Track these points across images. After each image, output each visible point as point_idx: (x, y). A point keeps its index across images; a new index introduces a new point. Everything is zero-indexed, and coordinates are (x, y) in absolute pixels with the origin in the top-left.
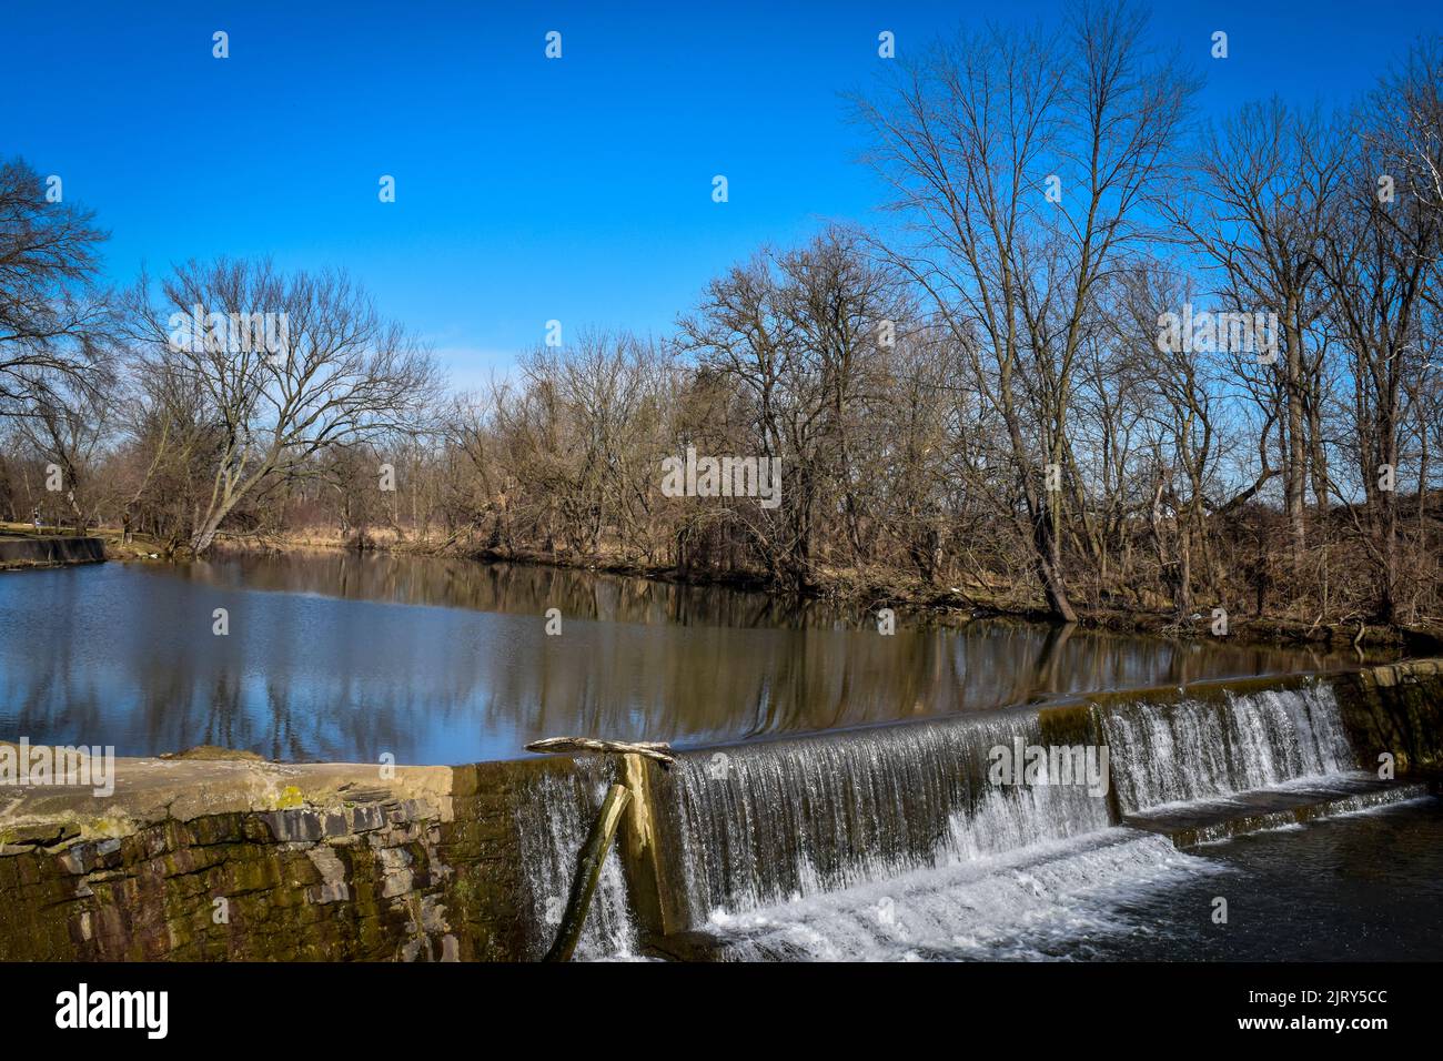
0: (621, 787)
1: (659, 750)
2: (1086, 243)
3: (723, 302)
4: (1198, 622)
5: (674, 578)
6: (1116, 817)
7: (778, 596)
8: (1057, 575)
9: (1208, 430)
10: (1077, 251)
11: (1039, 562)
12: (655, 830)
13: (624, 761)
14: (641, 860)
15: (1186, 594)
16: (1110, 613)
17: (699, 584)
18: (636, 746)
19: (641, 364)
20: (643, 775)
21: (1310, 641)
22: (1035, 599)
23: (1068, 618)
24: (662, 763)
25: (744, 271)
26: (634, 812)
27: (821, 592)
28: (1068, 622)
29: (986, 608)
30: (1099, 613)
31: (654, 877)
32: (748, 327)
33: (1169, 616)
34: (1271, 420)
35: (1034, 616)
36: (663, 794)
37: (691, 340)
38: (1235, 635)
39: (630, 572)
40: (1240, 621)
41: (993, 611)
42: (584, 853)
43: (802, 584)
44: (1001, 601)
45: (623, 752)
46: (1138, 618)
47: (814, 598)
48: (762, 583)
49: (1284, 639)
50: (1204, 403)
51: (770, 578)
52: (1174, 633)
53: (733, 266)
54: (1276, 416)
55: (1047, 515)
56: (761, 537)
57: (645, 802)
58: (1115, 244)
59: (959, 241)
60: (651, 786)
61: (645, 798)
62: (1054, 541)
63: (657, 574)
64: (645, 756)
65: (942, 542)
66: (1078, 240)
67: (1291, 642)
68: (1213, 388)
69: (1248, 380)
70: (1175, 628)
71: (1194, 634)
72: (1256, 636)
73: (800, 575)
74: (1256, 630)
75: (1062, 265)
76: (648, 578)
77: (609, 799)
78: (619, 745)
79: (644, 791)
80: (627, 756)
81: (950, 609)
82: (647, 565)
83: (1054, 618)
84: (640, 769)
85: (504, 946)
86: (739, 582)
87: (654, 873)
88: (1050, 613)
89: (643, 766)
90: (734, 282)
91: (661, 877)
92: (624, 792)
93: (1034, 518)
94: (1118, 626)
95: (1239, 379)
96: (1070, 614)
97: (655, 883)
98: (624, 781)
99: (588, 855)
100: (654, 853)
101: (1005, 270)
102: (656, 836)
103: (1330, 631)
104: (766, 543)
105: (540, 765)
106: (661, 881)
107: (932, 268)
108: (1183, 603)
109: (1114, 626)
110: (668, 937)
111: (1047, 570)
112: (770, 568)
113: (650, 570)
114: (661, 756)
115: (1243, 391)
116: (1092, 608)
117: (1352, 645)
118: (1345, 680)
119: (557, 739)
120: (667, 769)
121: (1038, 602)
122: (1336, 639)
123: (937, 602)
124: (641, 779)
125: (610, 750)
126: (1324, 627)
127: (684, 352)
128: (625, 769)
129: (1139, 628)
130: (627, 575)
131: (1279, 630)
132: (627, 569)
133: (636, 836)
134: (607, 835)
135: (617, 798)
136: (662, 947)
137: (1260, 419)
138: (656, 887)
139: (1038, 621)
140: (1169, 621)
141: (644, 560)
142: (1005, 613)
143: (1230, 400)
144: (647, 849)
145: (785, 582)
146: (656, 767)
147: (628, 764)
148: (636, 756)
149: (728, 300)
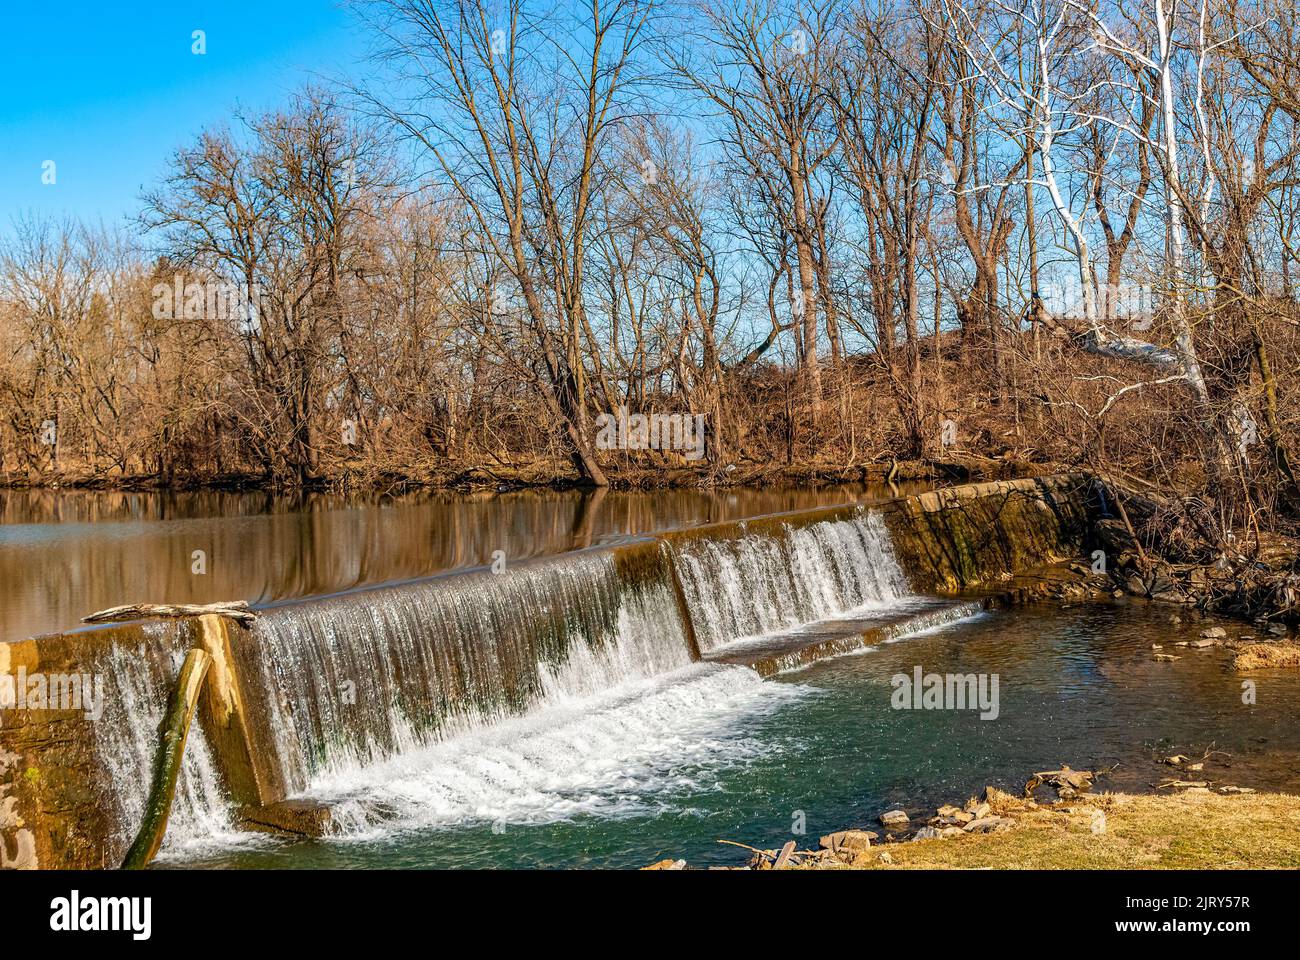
0: (200, 652)
1: (236, 609)
2: (592, 87)
3: (191, 174)
4: (732, 473)
5: (155, 486)
6: (696, 655)
7: (280, 493)
8: (585, 438)
9: (717, 287)
10: (583, 98)
11: (565, 426)
12: (242, 695)
13: (199, 624)
14: (229, 728)
15: (718, 447)
16: (642, 472)
17: (186, 489)
18: (211, 607)
19: (92, 253)
20: (223, 636)
21: (845, 481)
22: (562, 468)
23: (599, 482)
24: (242, 622)
25: (213, 135)
26: (216, 678)
27: (329, 482)
28: (601, 486)
29: (512, 481)
30: (629, 474)
31: (245, 744)
32: (223, 199)
33: (704, 471)
34: (778, 274)
35: (561, 485)
36: (246, 657)
37: (158, 217)
38: (771, 483)
39: (101, 485)
40: (774, 468)
41: (520, 484)
42: (165, 727)
43: (305, 477)
44: (524, 474)
45: (196, 615)
46: (671, 475)
47: (321, 491)
48: (259, 481)
49: (821, 482)
50: (711, 259)
51: (268, 476)
52: (710, 486)
53: (199, 132)
54: (782, 269)
55: (570, 379)
56: (256, 430)
57: (228, 665)
58: (621, 88)
59: (456, 91)
60: (233, 648)
61: (228, 661)
62: (578, 403)
63: (133, 484)
64: (223, 615)
65: (454, 419)
66: (581, 83)
67: (825, 486)
68: (719, 242)
69: (752, 233)
70: (711, 480)
71: (730, 485)
72: (791, 482)
73: (301, 467)
74: (791, 476)
75: (566, 113)
76: (122, 490)
77: (187, 666)
78: (191, 608)
79: (225, 653)
80: (202, 618)
81: (473, 486)
82: (122, 476)
83: (587, 485)
84: (219, 630)
85: (85, 836)
86: (231, 484)
87: (244, 739)
88: (579, 480)
89: (221, 626)
90: (204, 151)
91: (252, 744)
92: (204, 656)
93: (556, 381)
94: (651, 485)
95: (745, 233)
96: (600, 478)
97: (247, 752)
98: (201, 644)
99: (170, 728)
100: (243, 720)
101: (508, 121)
102: (243, 701)
103: (864, 470)
104: (262, 435)
105: (108, 635)
106: (254, 749)
107: (428, 122)
108: (717, 455)
109: (647, 486)
110: (266, 808)
111: (574, 433)
112: (267, 464)
113: (126, 481)
114: (240, 614)
115: (749, 245)
116: (623, 471)
117: (887, 482)
118: (894, 508)
119: (120, 608)
120: (247, 628)
121: (565, 469)
122: (870, 477)
123: (458, 480)
124: (221, 640)
125: (180, 615)
126: (858, 467)
127: (151, 230)
128: (201, 631)
129: (673, 485)
130: (98, 489)
131: (814, 473)
132: (97, 482)
133: (220, 704)
134: (189, 705)
135: (197, 664)
136: (261, 819)
137: (767, 273)
138: (248, 756)
139: (567, 489)
140: (703, 475)
141: (116, 470)
142: (530, 485)
143: (736, 255)
144: (234, 716)
145: (287, 477)
146: (235, 628)
147: (205, 627)
148: (214, 617)
149: (197, 171)
